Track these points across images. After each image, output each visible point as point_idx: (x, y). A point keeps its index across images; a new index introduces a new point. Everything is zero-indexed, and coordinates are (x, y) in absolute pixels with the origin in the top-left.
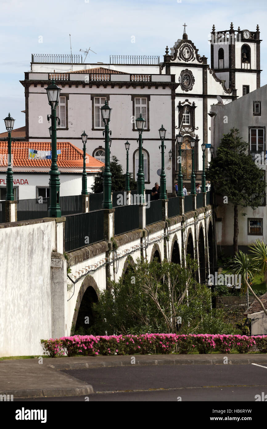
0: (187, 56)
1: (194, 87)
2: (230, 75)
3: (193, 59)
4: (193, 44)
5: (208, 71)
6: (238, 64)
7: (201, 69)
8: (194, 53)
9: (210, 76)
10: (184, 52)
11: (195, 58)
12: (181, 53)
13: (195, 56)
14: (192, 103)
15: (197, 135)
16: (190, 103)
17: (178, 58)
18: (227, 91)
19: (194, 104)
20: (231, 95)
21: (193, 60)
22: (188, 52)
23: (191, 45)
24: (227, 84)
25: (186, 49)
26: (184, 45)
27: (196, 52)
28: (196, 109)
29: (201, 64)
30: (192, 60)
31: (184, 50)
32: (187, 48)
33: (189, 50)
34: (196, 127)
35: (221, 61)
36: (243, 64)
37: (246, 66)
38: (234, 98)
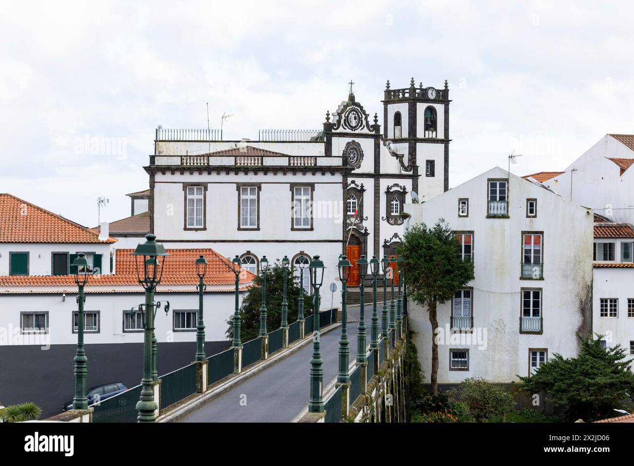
0: (354, 123)
1: (363, 164)
2: (410, 147)
3: (362, 127)
4: (361, 108)
5: (381, 143)
6: (420, 133)
7: (373, 140)
9: (383, 150)
10: (350, 119)
11: (364, 126)
12: (347, 120)
13: (364, 123)
14: (360, 185)
15: (366, 227)
16: (358, 186)
17: (342, 125)
18: (406, 169)
19: (362, 186)
20: (411, 173)
21: (362, 129)
22: (355, 118)
23: (359, 109)
24: (406, 159)
25: (353, 114)
26: (350, 109)
27: (366, 118)
28: (365, 194)
29: (373, 133)
30: (360, 128)
31: (350, 115)
32: (355, 113)
33: (356, 115)
34: (364, 218)
35: (397, 128)
36: (427, 132)
37: (430, 135)
38: (415, 177)
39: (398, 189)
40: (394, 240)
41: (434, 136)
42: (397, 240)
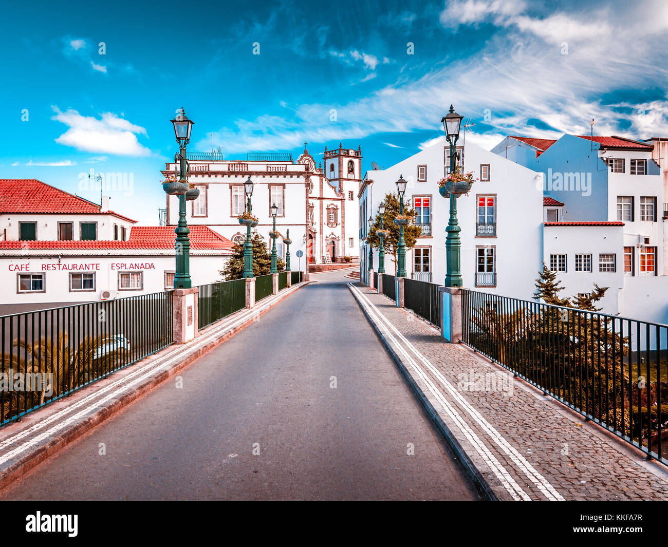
1: (313, 191)
2: (340, 183)
3: (312, 169)
4: (312, 158)
5: (324, 179)
6: (345, 174)
7: (319, 177)
8: (313, 165)
9: (325, 183)
13: (314, 167)
14: (311, 204)
15: (315, 228)
18: (338, 195)
19: (313, 205)
20: (340, 198)
21: (312, 171)
23: (310, 159)
24: (337, 189)
26: (305, 159)
27: (315, 164)
28: (314, 208)
29: (319, 173)
34: (314, 223)
35: (332, 172)
36: (349, 175)
37: (351, 176)
38: (342, 200)
39: (334, 207)
40: (332, 236)
41: (353, 178)
42: (333, 236)
